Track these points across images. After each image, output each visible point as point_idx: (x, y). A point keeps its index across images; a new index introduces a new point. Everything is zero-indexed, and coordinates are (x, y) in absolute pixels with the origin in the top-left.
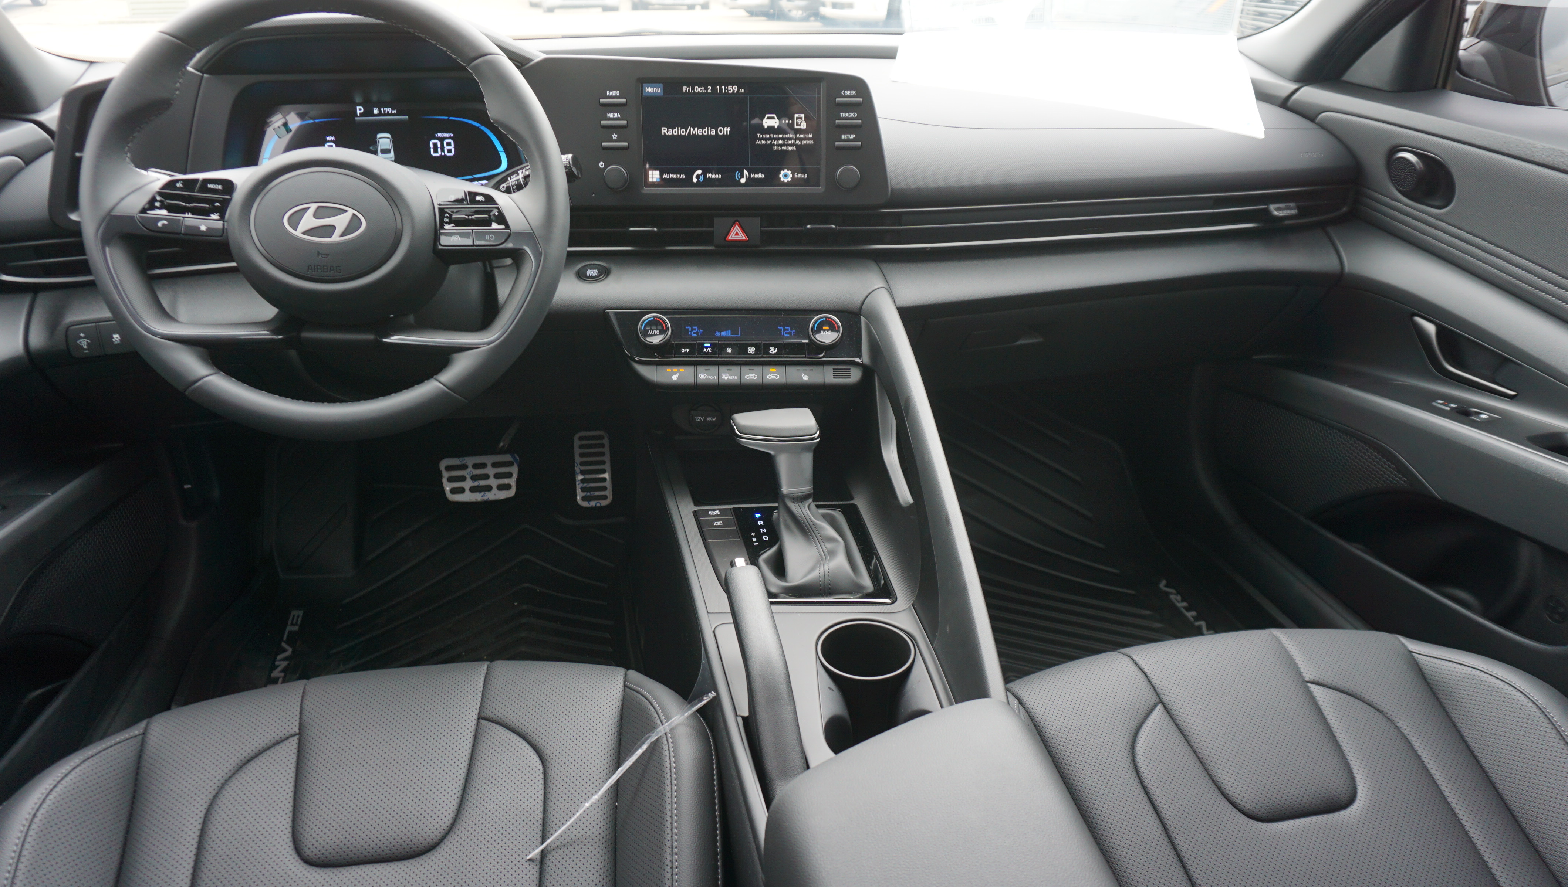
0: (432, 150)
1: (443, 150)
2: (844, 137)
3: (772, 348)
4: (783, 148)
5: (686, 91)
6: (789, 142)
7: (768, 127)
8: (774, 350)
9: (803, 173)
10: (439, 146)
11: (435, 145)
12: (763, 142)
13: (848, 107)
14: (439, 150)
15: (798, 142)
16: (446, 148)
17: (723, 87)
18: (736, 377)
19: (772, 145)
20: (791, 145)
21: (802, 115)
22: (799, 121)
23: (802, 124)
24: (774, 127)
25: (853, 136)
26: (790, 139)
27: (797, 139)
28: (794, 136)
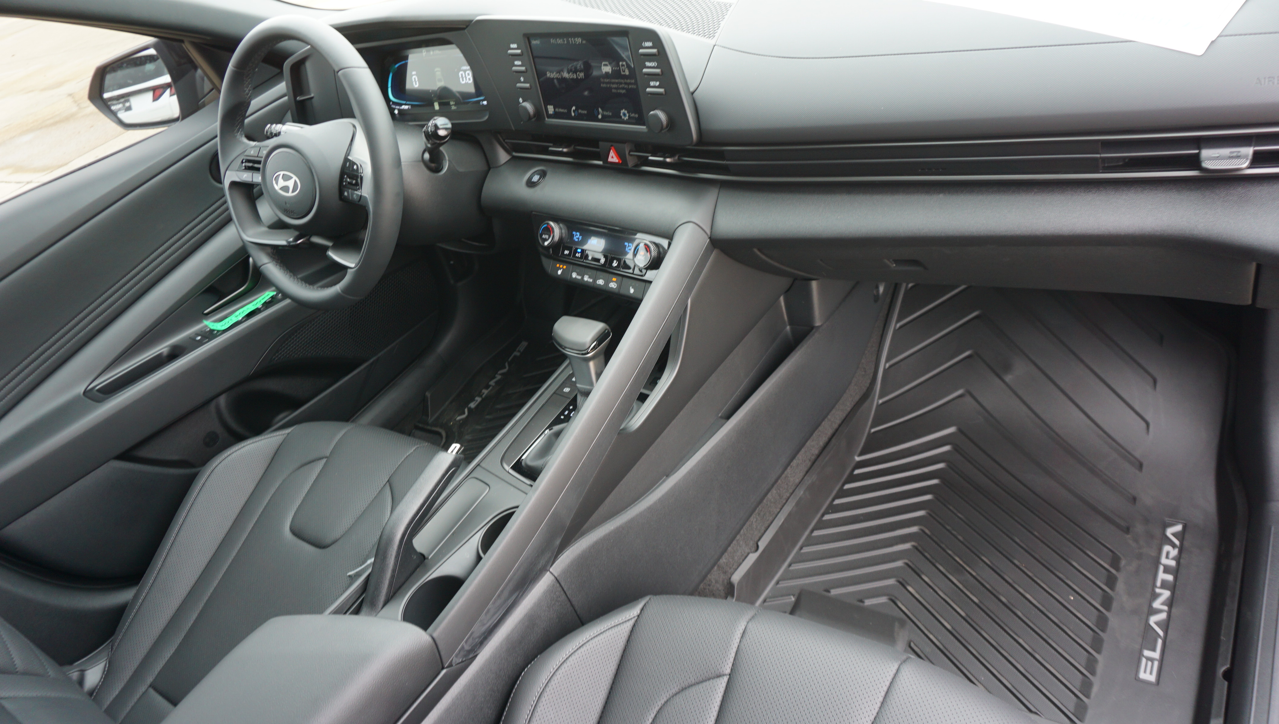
0: (461, 79)
1: (466, 79)
2: (652, 84)
3: (615, 261)
4: (618, 91)
5: (553, 42)
6: (621, 86)
7: (605, 72)
8: (616, 263)
9: (635, 113)
10: (464, 76)
11: (462, 75)
12: (604, 85)
13: (650, 57)
14: (464, 79)
15: (626, 86)
16: (468, 77)
17: (573, 39)
18: (591, 280)
19: (611, 88)
20: (623, 88)
21: (624, 63)
22: (623, 68)
23: (626, 71)
24: (609, 72)
25: (658, 84)
26: (621, 83)
27: (626, 83)
28: (622, 81)
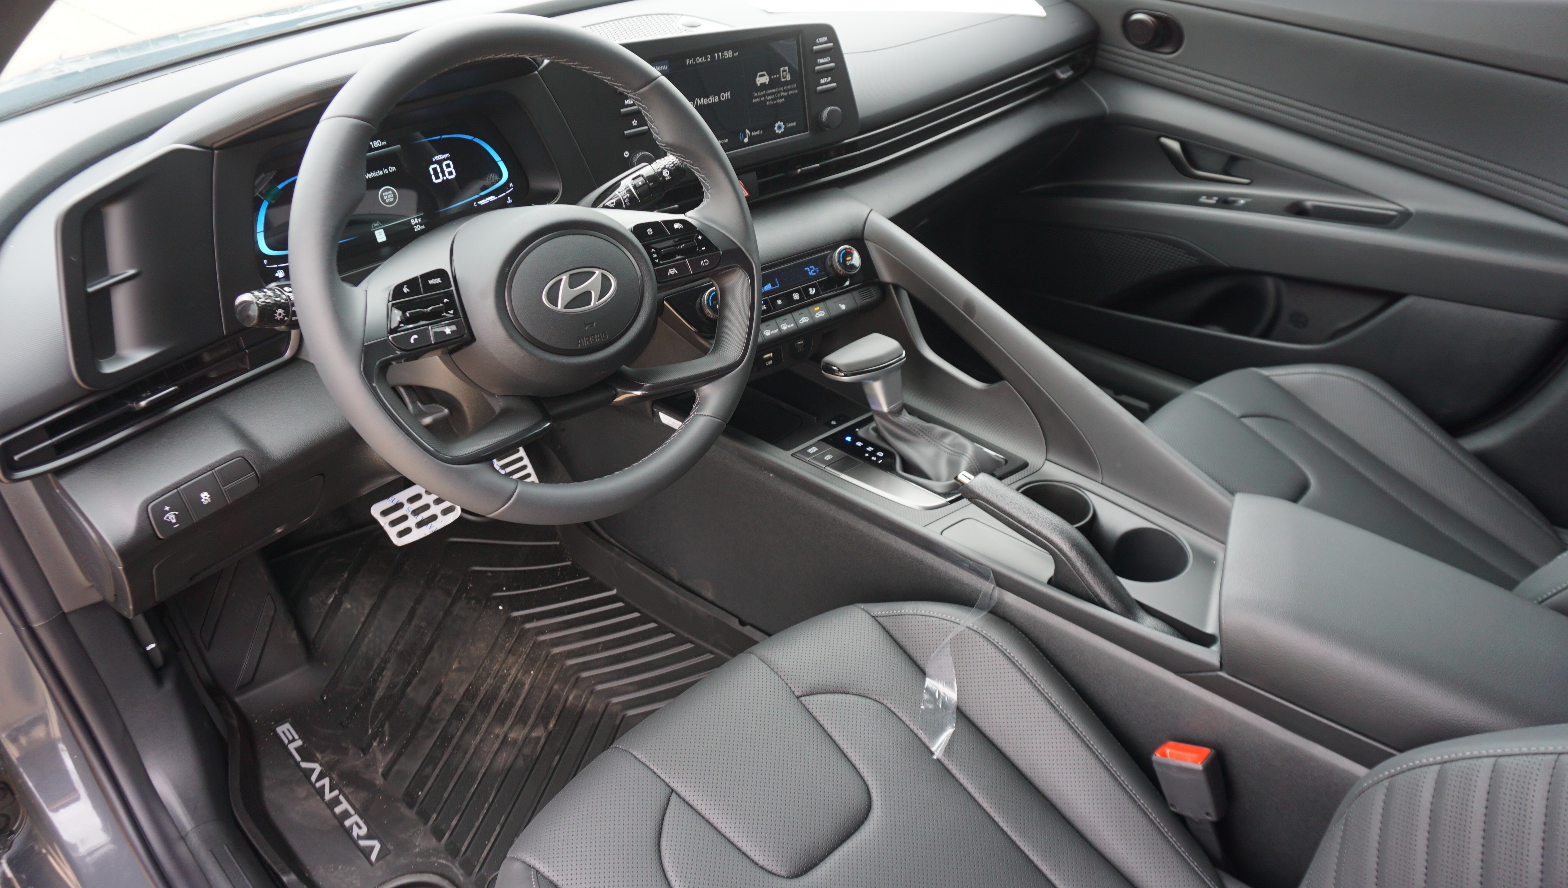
0: (433, 177)
1: (444, 175)
2: (822, 81)
3: (811, 289)
4: (775, 102)
5: (689, 63)
6: (779, 95)
7: (761, 84)
8: (813, 290)
9: (793, 122)
10: (439, 170)
11: (435, 170)
12: (758, 100)
13: (823, 53)
14: (440, 175)
15: (786, 94)
16: (447, 170)
17: (720, 54)
18: (792, 325)
19: (766, 101)
20: (780, 98)
21: (786, 68)
22: (784, 73)
23: (787, 76)
24: (765, 83)
25: (829, 79)
26: (779, 92)
27: (785, 91)
28: (782, 89)
